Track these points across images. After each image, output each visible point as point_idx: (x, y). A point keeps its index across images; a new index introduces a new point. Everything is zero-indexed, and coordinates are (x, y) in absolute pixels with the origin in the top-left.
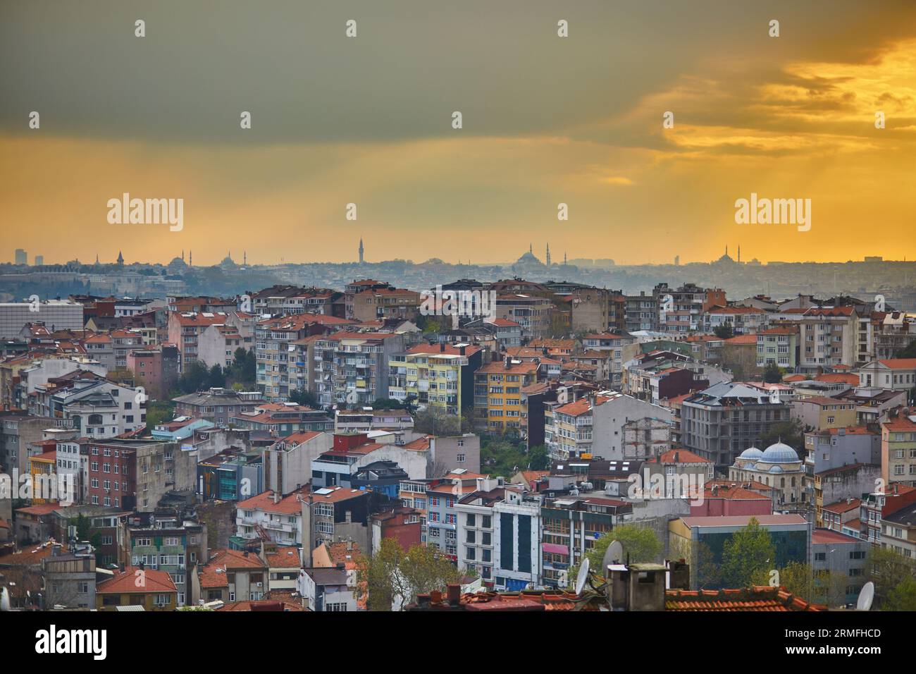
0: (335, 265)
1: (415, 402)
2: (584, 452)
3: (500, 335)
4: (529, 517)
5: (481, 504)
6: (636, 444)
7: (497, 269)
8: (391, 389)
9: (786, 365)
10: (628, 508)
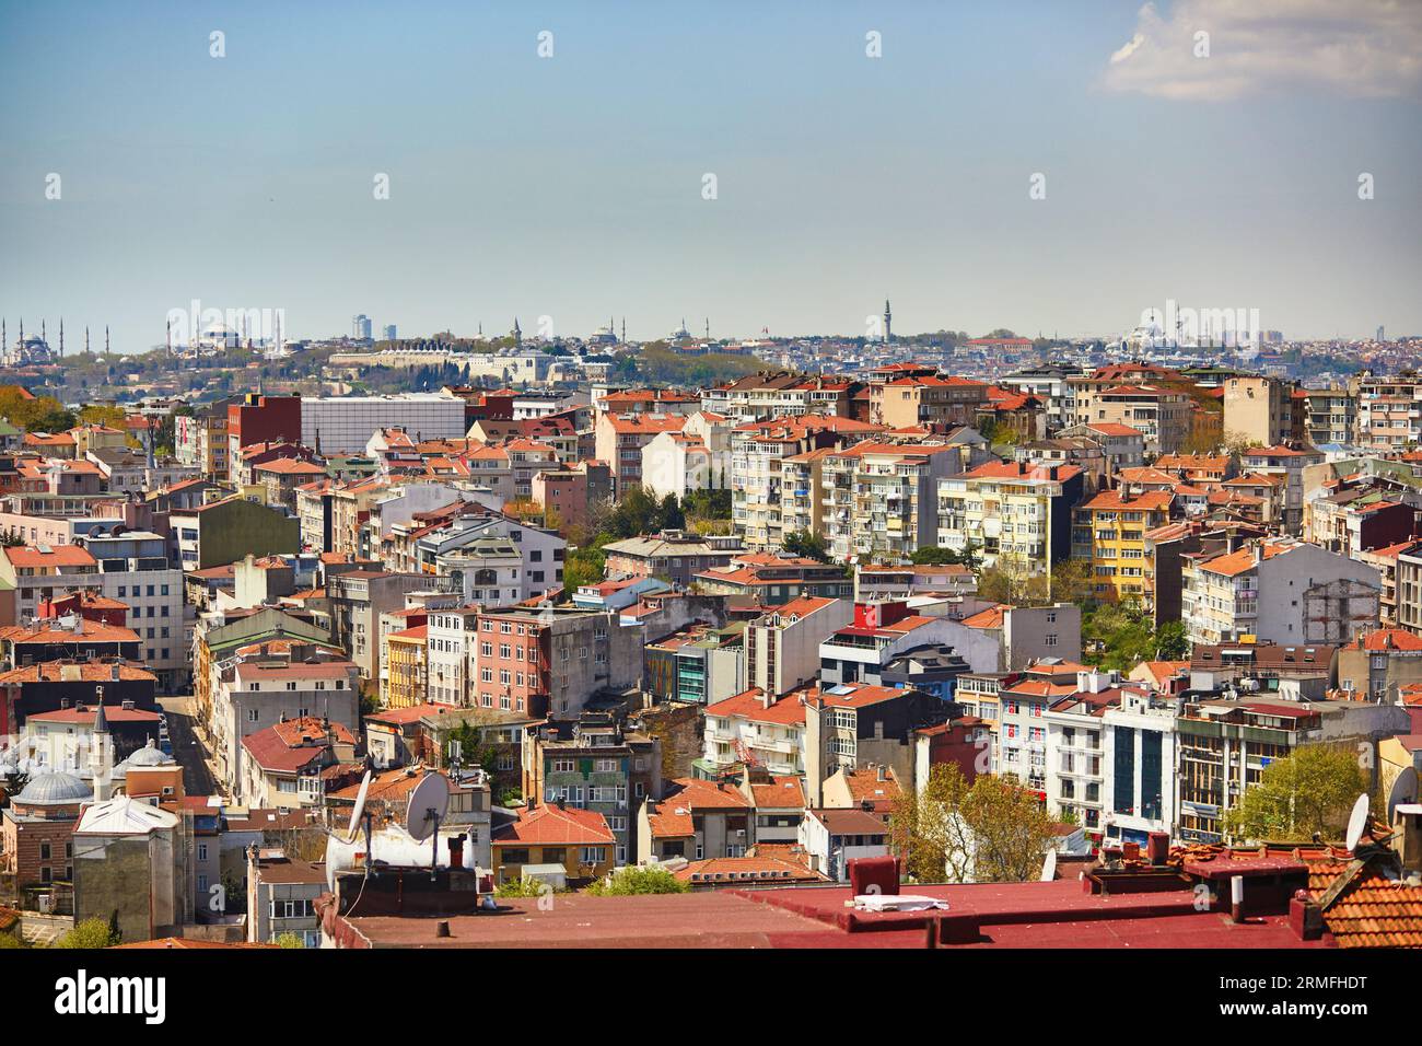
0: (847, 341)
1: (979, 554)
2: (1244, 633)
3: (1112, 449)
4: (1159, 734)
5: (1084, 712)
6: (1325, 620)
7: (1100, 346)
8: (942, 532)
10: (1313, 720)
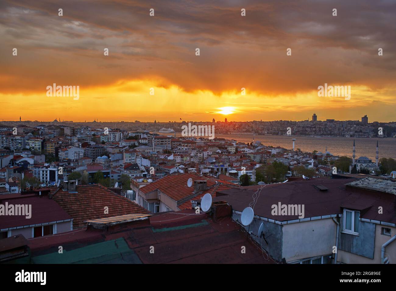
1: (31, 149)
2: (66, 158)
3: (49, 135)
4: (55, 171)
5: (45, 168)
6: (77, 156)
7: (49, 123)
8: (26, 146)
9: (106, 141)
10: (75, 168)
